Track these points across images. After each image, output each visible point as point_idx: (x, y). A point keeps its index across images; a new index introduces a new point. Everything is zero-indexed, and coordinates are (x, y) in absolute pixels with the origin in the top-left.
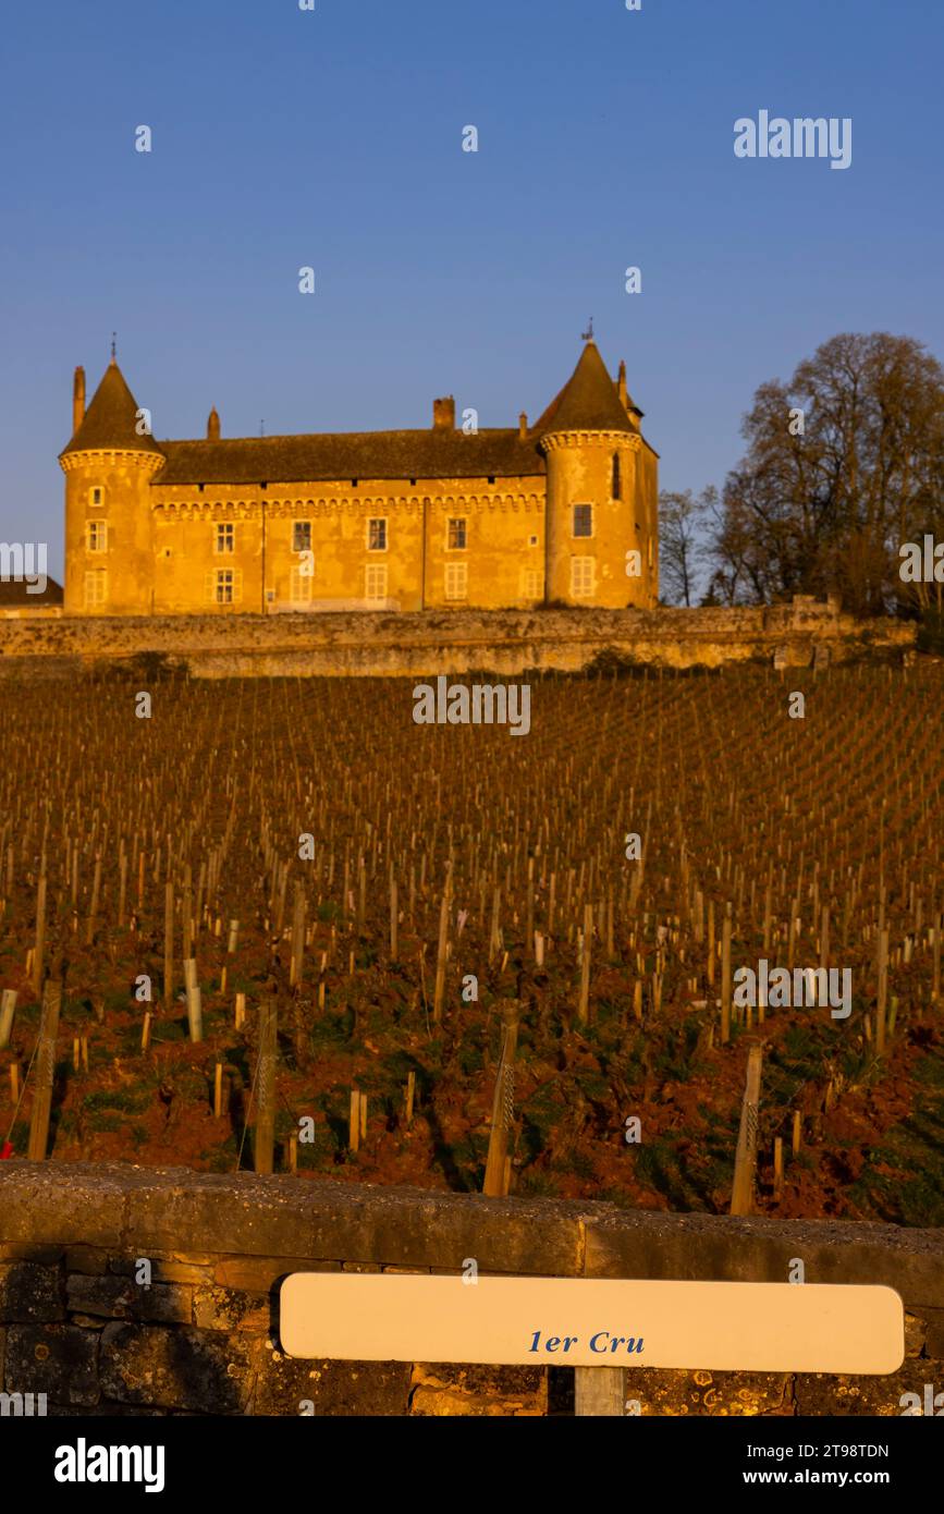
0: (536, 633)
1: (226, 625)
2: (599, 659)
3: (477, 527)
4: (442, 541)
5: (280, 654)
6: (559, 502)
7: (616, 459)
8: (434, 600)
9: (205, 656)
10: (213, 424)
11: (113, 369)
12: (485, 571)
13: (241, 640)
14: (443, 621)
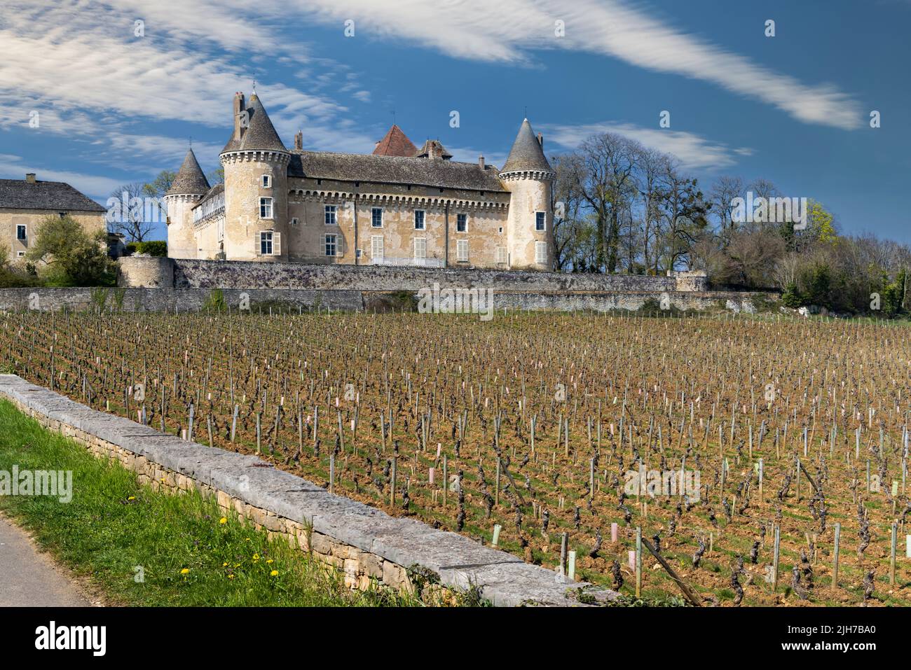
1: (409, 274)
3: (473, 220)
6: (527, 209)
7: (551, 187)
8: (451, 261)
12: (478, 245)
14: (529, 277)
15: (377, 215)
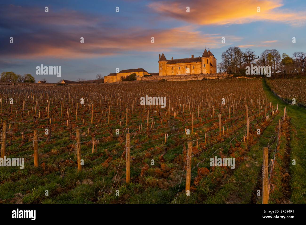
0: (199, 76)
1: (171, 76)
2: (203, 79)
3: (195, 67)
4: (192, 68)
5: (175, 79)
6: (202, 64)
7: (208, 60)
8: (191, 74)
9: (168, 79)
10: (172, 58)
11: (163, 54)
12: (196, 71)
13: (172, 78)
15: (180, 68)
